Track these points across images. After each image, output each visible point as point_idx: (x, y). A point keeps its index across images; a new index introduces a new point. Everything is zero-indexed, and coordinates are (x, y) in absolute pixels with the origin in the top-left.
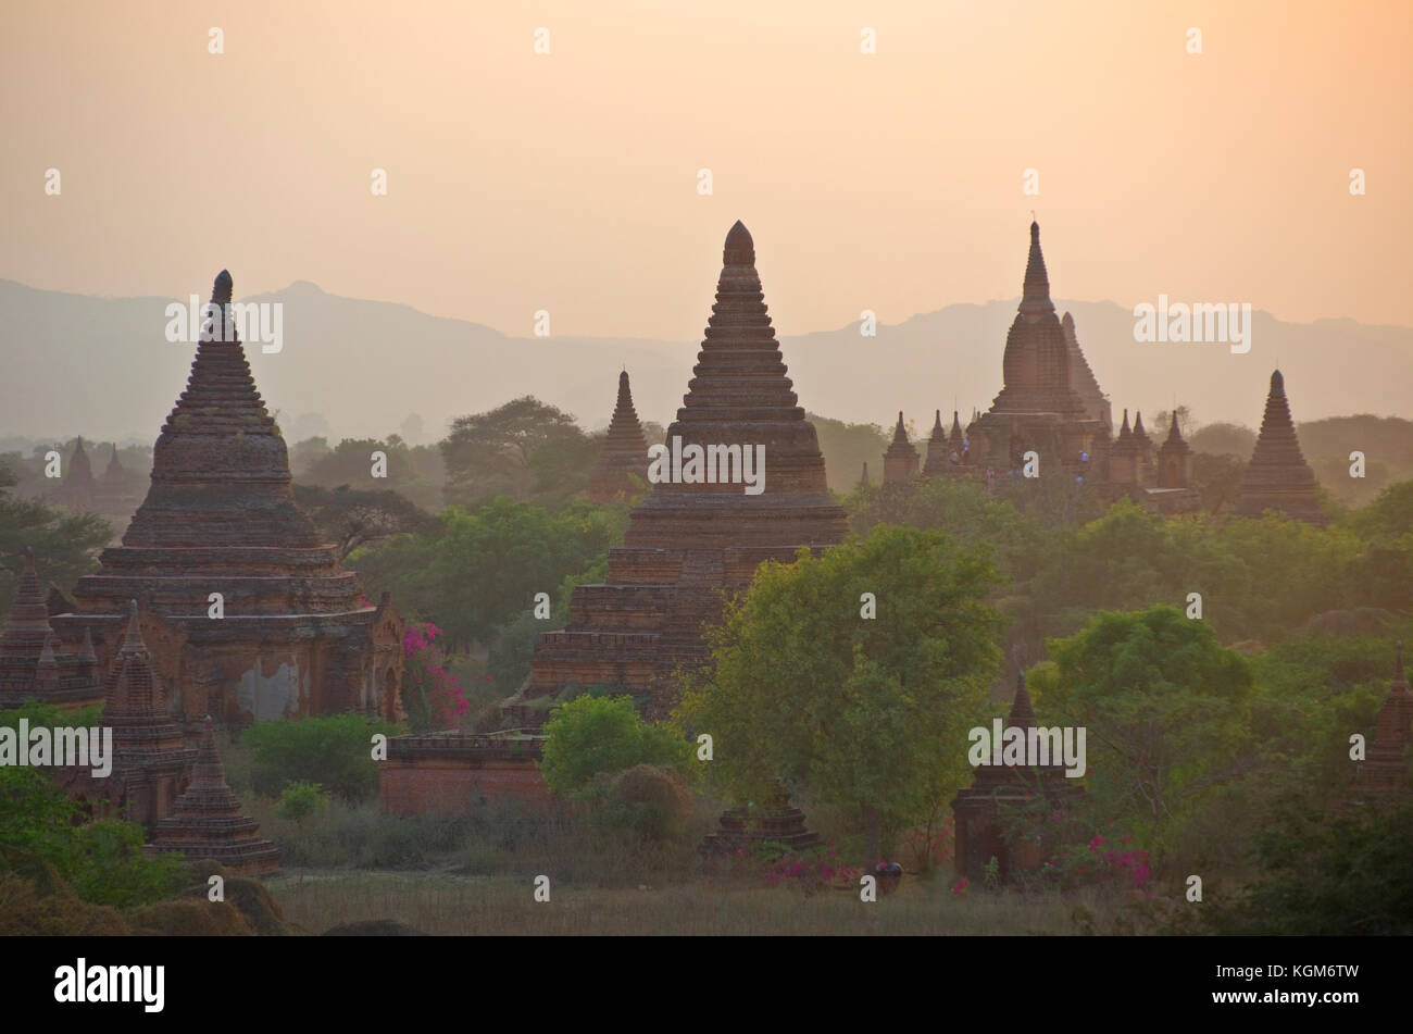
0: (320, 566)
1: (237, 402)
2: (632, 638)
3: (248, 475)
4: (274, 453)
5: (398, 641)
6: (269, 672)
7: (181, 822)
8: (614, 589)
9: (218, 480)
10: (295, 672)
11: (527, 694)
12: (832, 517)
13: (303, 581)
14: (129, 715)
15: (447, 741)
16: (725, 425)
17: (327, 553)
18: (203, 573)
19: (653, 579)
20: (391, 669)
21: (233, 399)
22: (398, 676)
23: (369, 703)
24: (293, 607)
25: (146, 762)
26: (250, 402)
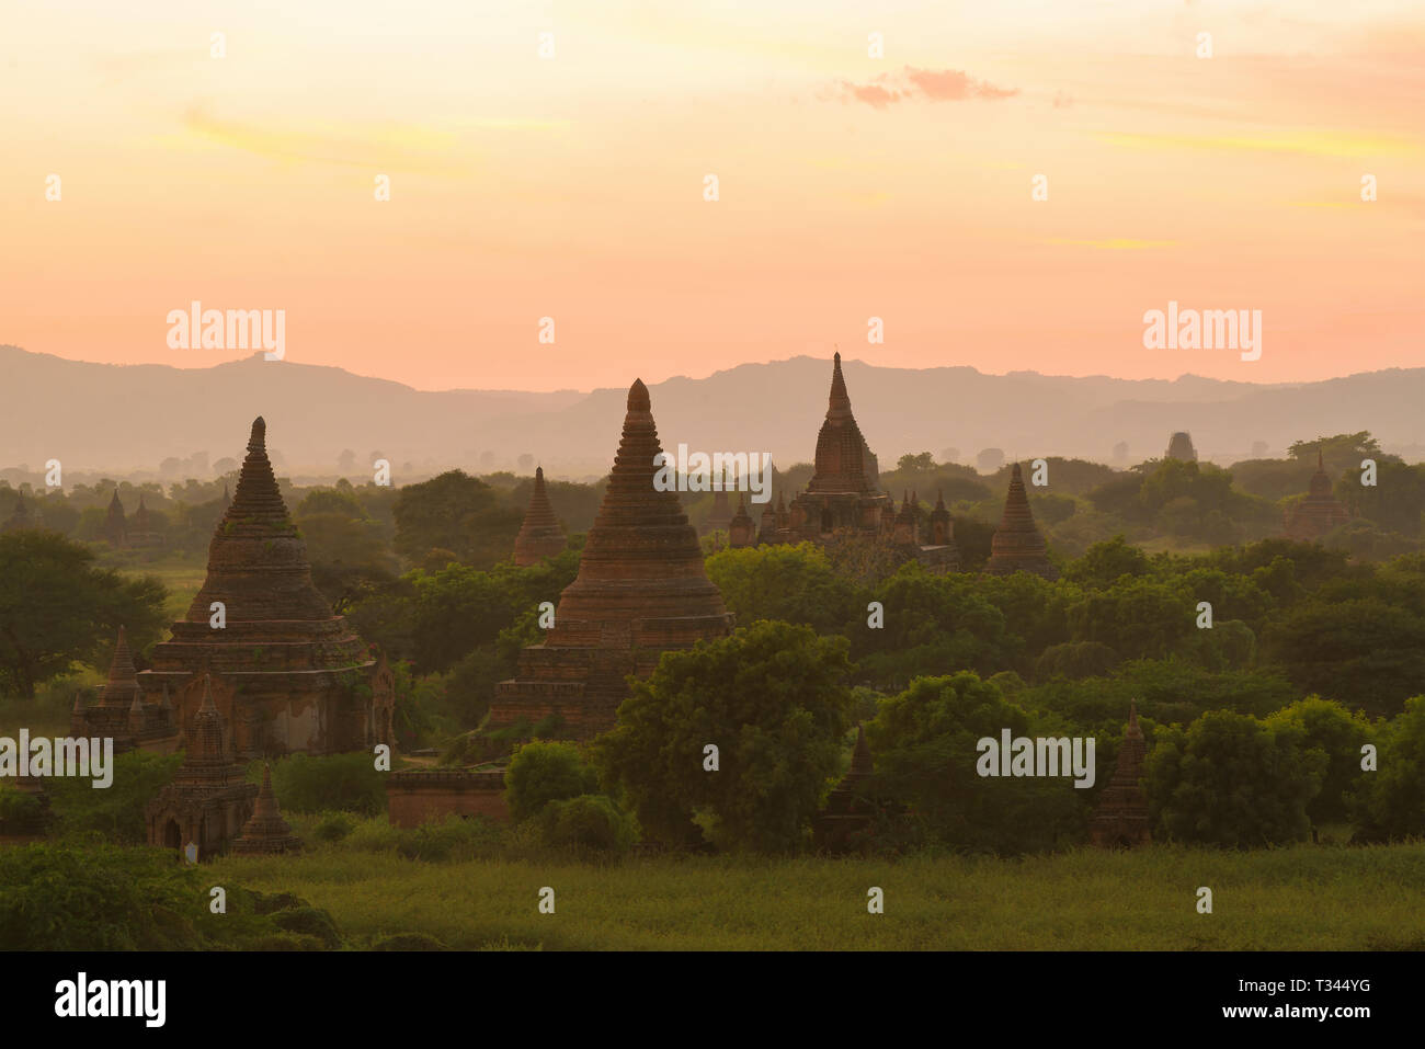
0: (332, 633)
1: (270, 514)
2: (565, 686)
3: (279, 568)
4: (298, 551)
5: (390, 687)
6: (297, 713)
7: (248, 842)
8: (552, 651)
9: (256, 571)
10: (316, 712)
11: (488, 728)
12: (711, 595)
13: (321, 645)
14: (205, 759)
15: (438, 774)
16: (631, 529)
17: (337, 623)
18: (247, 641)
19: (578, 643)
20: (386, 709)
21: (267, 511)
22: (391, 712)
23: (370, 734)
24: (313, 665)
25: (218, 794)
26: (280, 514)
